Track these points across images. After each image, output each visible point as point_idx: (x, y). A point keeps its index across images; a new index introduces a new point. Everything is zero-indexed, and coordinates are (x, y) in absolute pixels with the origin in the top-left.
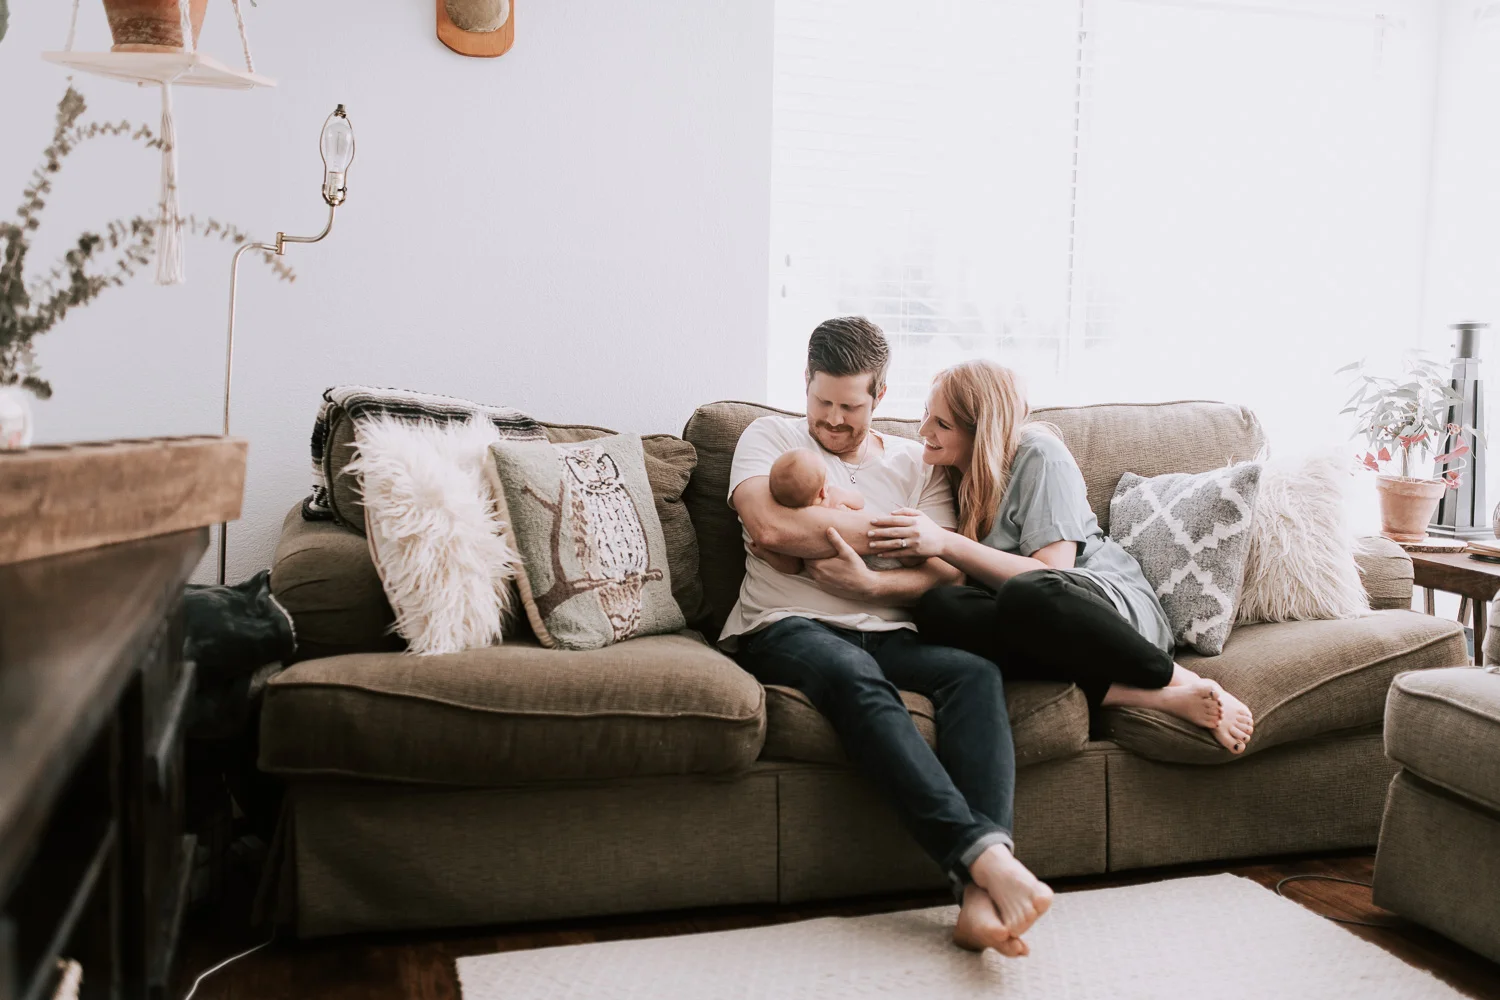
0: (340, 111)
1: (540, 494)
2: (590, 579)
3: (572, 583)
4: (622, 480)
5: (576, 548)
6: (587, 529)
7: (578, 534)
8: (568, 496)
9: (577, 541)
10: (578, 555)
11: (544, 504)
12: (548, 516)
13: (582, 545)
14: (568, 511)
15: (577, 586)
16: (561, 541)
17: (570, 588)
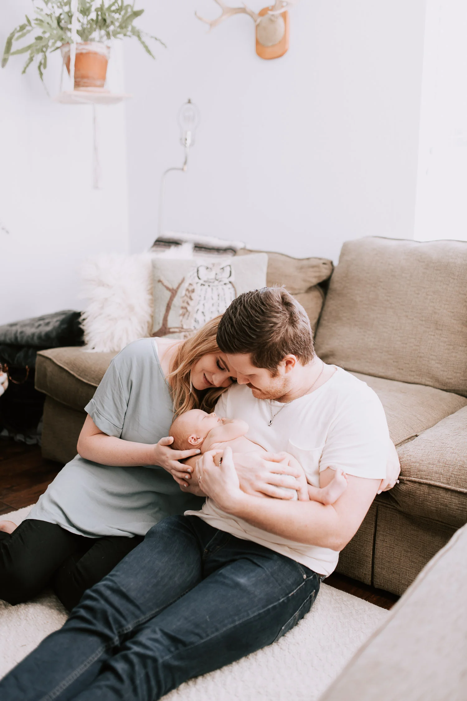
0: (189, 102)
1: (166, 283)
2: (182, 328)
3: (169, 329)
4: (232, 279)
5: (181, 311)
6: (191, 303)
7: (185, 305)
8: (186, 285)
9: (182, 308)
10: (180, 315)
11: (168, 288)
12: (168, 294)
13: (185, 310)
14: (182, 292)
15: (171, 330)
16: (172, 307)
17: (168, 330)
